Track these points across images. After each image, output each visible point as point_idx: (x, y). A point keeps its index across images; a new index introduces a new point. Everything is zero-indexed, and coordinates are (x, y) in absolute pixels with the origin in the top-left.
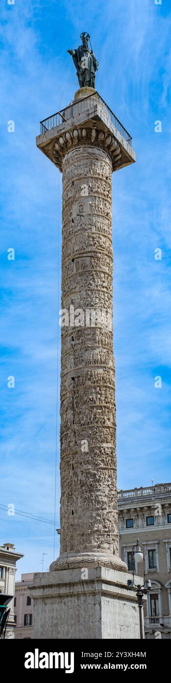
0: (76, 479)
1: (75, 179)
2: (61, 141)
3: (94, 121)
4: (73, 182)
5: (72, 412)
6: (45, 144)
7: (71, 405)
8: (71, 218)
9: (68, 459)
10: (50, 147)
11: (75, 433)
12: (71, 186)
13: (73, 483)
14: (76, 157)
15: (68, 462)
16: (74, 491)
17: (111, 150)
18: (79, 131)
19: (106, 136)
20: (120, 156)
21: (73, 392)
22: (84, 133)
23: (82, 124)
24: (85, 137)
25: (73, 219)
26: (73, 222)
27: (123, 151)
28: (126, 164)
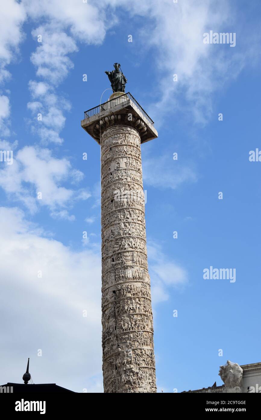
0: (119, 378)
1: (112, 146)
2: (101, 122)
3: (127, 109)
4: (111, 148)
5: (114, 319)
6: (88, 125)
7: (113, 314)
8: (109, 172)
9: (111, 360)
10: (92, 127)
11: (117, 337)
12: (110, 151)
13: (117, 382)
14: (113, 132)
15: (111, 363)
16: (117, 388)
17: (140, 128)
18: (116, 116)
19: (136, 119)
20: (146, 133)
21: (114, 303)
22: (119, 117)
23: (118, 111)
24: (120, 119)
25: (111, 173)
26: (111, 174)
27: (149, 130)
28: (150, 139)
